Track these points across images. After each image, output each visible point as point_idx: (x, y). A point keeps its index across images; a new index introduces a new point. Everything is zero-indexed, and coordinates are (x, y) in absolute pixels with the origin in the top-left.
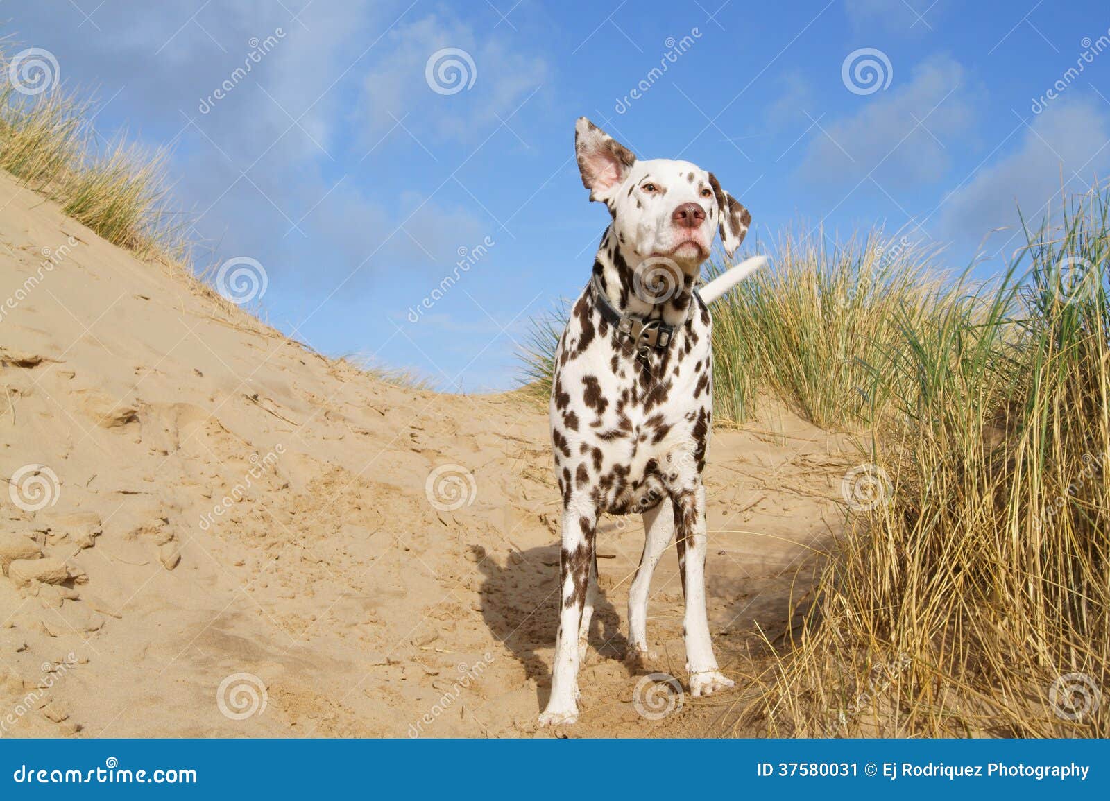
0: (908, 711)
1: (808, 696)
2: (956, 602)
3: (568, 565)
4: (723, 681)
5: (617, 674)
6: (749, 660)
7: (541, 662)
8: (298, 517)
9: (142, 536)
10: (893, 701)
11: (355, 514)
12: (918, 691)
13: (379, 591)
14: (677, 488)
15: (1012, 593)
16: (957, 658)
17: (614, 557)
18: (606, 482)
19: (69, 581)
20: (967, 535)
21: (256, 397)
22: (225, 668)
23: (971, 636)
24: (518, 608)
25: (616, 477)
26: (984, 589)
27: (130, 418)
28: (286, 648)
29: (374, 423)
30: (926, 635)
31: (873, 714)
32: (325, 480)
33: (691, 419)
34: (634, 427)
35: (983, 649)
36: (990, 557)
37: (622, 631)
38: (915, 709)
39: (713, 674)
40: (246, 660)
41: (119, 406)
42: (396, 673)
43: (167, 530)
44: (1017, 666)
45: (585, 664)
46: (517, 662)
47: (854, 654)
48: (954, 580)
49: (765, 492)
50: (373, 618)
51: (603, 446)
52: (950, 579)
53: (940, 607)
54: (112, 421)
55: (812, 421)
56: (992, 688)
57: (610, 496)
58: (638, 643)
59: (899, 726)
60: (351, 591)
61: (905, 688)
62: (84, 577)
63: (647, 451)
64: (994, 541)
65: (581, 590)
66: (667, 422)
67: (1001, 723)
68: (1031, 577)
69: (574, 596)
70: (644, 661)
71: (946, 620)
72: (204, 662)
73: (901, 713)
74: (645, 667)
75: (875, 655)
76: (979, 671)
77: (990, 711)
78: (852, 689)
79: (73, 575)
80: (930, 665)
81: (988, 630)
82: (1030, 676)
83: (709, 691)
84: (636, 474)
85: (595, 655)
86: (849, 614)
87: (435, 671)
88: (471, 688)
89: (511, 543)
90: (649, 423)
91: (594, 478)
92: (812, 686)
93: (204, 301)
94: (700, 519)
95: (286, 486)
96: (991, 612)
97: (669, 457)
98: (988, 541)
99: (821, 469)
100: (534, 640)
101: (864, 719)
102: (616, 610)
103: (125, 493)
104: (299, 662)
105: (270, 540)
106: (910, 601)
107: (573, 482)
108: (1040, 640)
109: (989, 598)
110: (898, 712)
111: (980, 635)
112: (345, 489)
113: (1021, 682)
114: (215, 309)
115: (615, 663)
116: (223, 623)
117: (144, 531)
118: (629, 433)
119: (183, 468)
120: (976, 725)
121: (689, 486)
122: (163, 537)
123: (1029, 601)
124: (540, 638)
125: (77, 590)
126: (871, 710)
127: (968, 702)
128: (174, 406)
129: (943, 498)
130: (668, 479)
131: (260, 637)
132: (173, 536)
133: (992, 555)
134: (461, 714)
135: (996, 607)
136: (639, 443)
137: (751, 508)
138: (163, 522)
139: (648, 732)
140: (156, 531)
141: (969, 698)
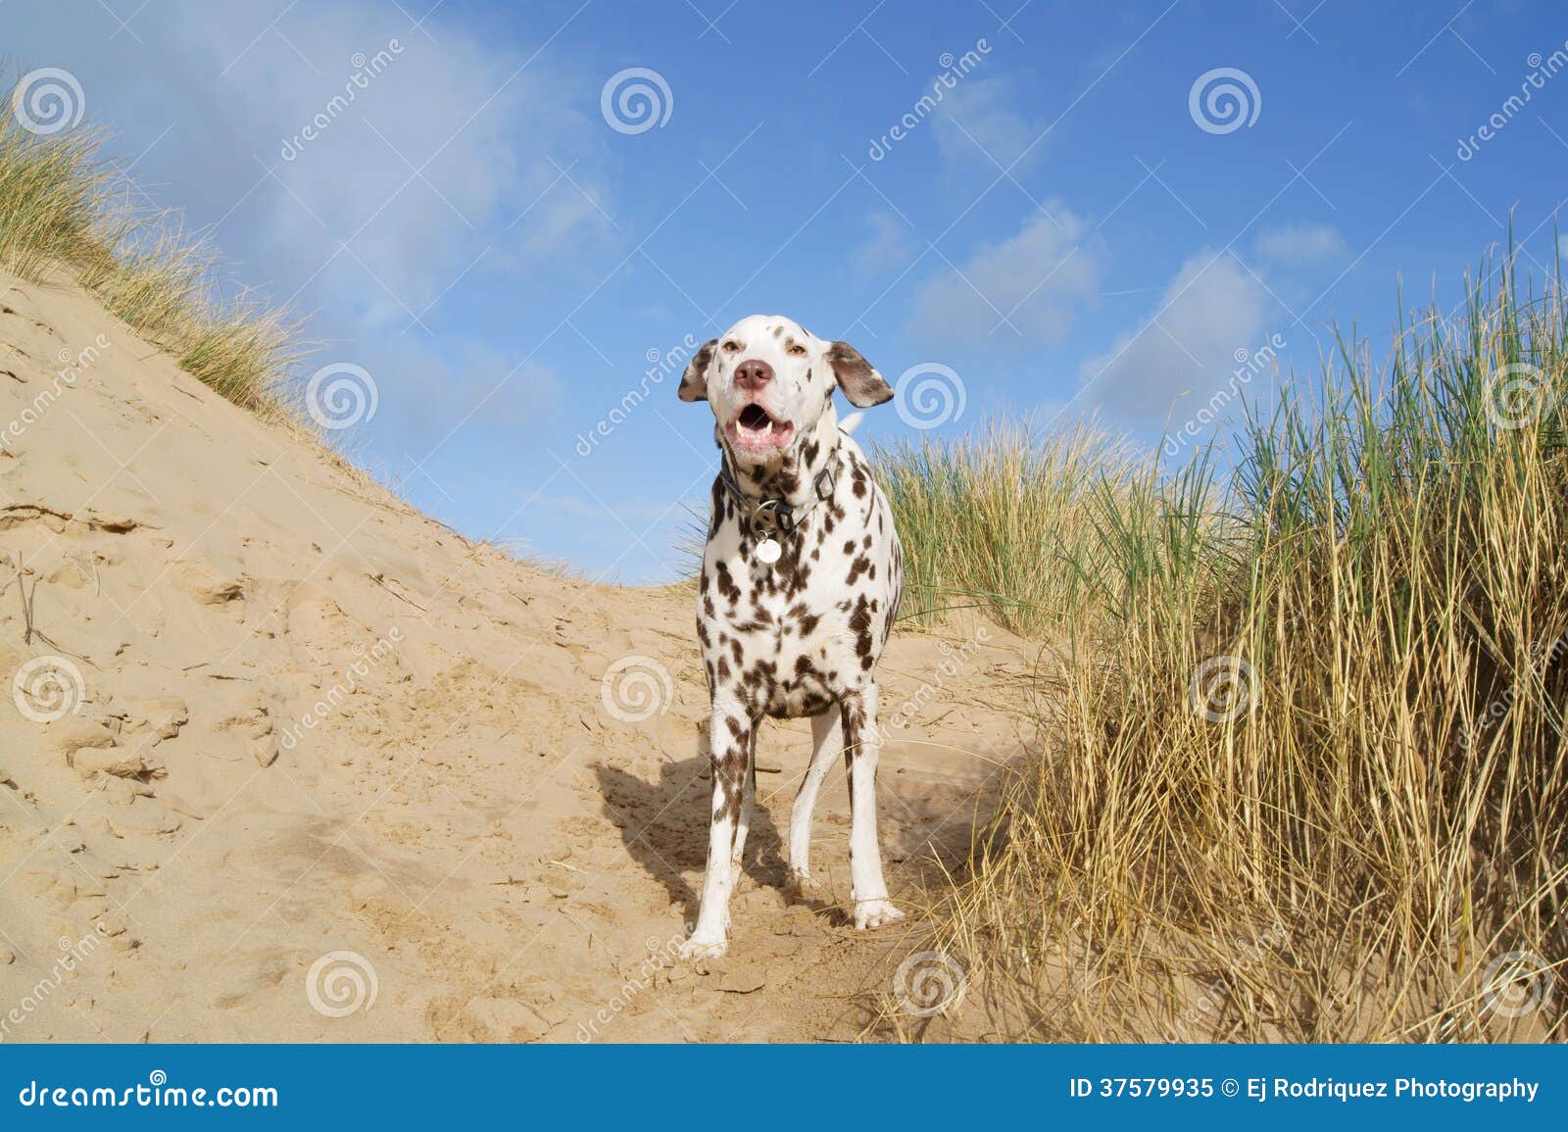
0: (1101, 951)
1: (987, 932)
2: (1160, 827)
3: (717, 774)
4: (893, 913)
5: (773, 903)
6: (924, 892)
7: (686, 887)
8: (420, 712)
9: (235, 727)
10: (1084, 939)
11: (486, 713)
12: (1112, 929)
13: (506, 801)
14: (838, 686)
15: (1225, 817)
16: (1160, 892)
17: (779, 771)
18: (752, 678)
19: (144, 775)
20: (1175, 750)
21: (380, 578)
22: (317, 880)
23: (1177, 866)
24: (666, 825)
25: (763, 674)
26: (1193, 814)
27: (233, 594)
28: (392, 862)
29: (515, 612)
30: (1125, 864)
31: (1061, 954)
32: (453, 673)
33: (845, 609)
34: (775, 617)
35: (1190, 882)
36: (1199, 776)
37: (782, 855)
38: (1109, 950)
39: (880, 904)
40: (340, 872)
41: (220, 581)
42: (516, 894)
43: (265, 722)
44: (1228, 902)
45: (738, 891)
46: (659, 886)
47: (1042, 884)
48: (1159, 801)
49: (954, 705)
50: (497, 831)
51: (742, 638)
52: (1153, 801)
53: (1141, 834)
54: (211, 596)
55: (1009, 627)
56: (1199, 927)
57: (762, 695)
58: (799, 869)
59: (1090, 968)
60: (474, 799)
61: (1099, 924)
62: (163, 771)
63: (795, 647)
64: (1206, 759)
65: (735, 803)
66: (813, 611)
67: (1209, 968)
68: (1247, 799)
69: (725, 809)
70: (803, 889)
71: (1149, 846)
72: (294, 873)
73: (1093, 953)
74: (804, 894)
75: (1067, 886)
76: (1184, 907)
77: (1195, 952)
78: (1038, 924)
79: (150, 768)
80: (1128, 899)
81: (1194, 859)
82: (1243, 914)
83: (875, 924)
84: (786, 671)
85: (749, 882)
86: (1038, 837)
87: (564, 894)
88: (604, 914)
89: (663, 752)
90: (792, 613)
91: (737, 675)
92: (992, 920)
93: (332, 472)
94: (869, 723)
95: (408, 679)
96: (1200, 840)
97: (823, 652)
98: (1198, 758)
99: (1016, 681)
100: (682, 862)
101: (1050, 959)
102: (779, 831)
103: (219, 677)
104: (407, 877)
105: (383, 738)
106: (1108, 825)
107: (716, 676)
108: (1256, 871)
109: (1199, 823)
110: (1090, 953)
111: (1186, 865)
112: (477, 684)
113: (1233, 922)
114: (344, 480)
115: (769, 890)
116: (321, 829)
117: (237, 721)
118: (770, 626)
119: (291, 653)
120: (1179, 970)
121: (853, 685)
122: (258, 729)
123: (1244, 828)
124: (688, 859)
125: (152, 786)
126: (1058, 948)
127: (1172, 942)
128: (285, 584)
129: (1149, 708)
130: (827, 678)
131: (363, 847)
132: (271, 729)
133: (1203, 774)
134: (590, 942)
135: (1207, 834)
136: (783, 635)
137: (936, 722)
138: (260, 713)
139: (802, 970)
140: (252, 722)
141: (1172, 938)
